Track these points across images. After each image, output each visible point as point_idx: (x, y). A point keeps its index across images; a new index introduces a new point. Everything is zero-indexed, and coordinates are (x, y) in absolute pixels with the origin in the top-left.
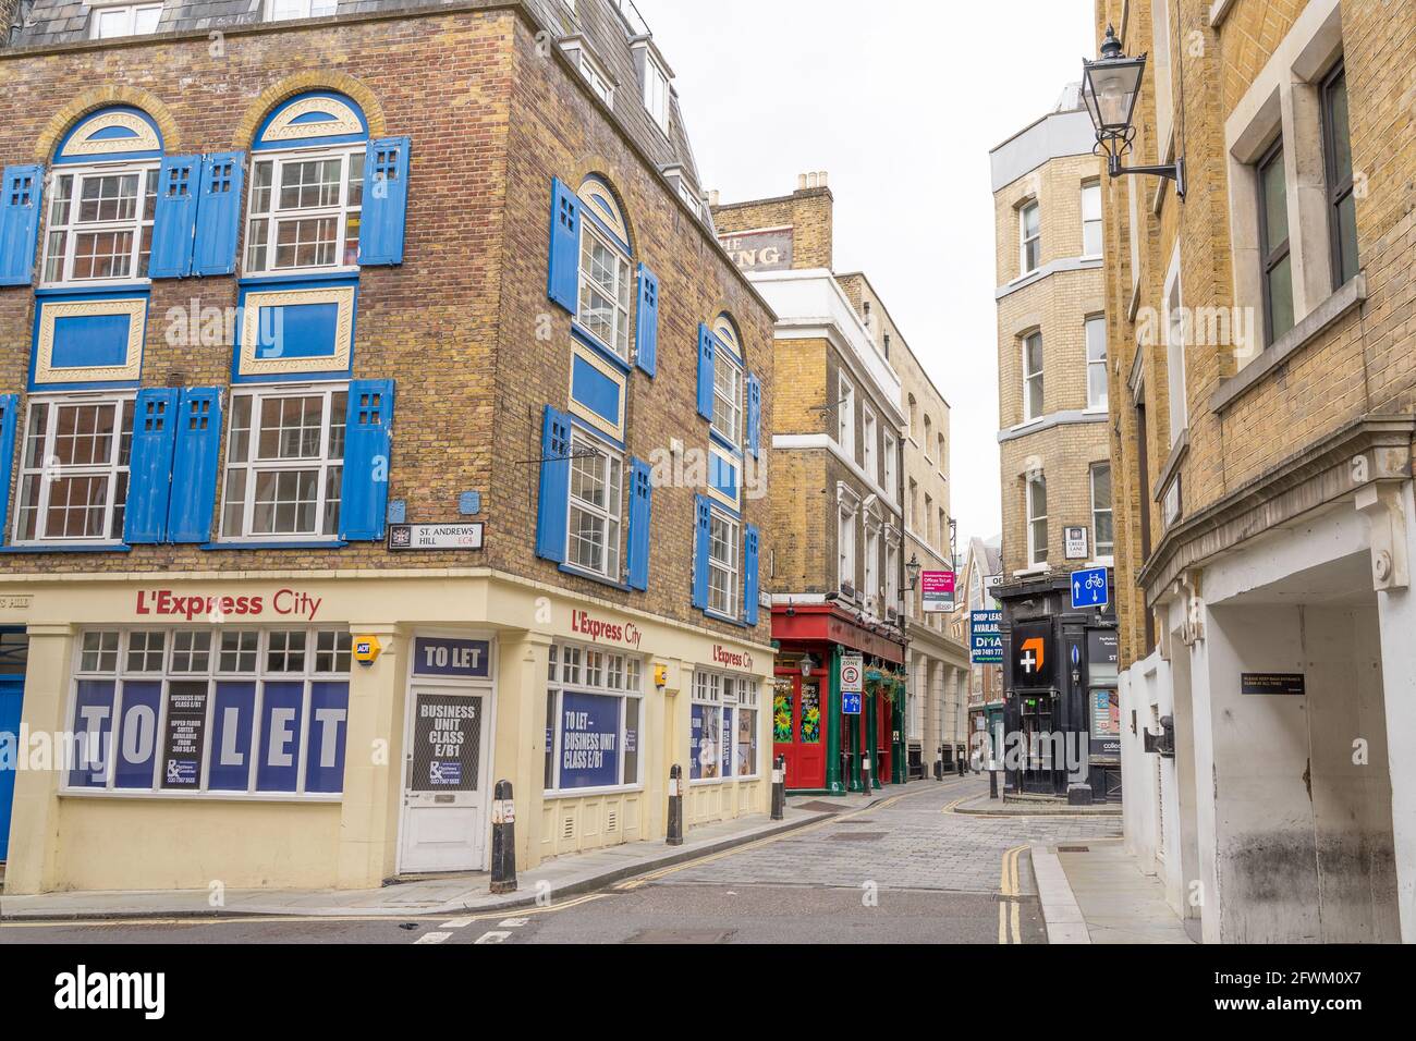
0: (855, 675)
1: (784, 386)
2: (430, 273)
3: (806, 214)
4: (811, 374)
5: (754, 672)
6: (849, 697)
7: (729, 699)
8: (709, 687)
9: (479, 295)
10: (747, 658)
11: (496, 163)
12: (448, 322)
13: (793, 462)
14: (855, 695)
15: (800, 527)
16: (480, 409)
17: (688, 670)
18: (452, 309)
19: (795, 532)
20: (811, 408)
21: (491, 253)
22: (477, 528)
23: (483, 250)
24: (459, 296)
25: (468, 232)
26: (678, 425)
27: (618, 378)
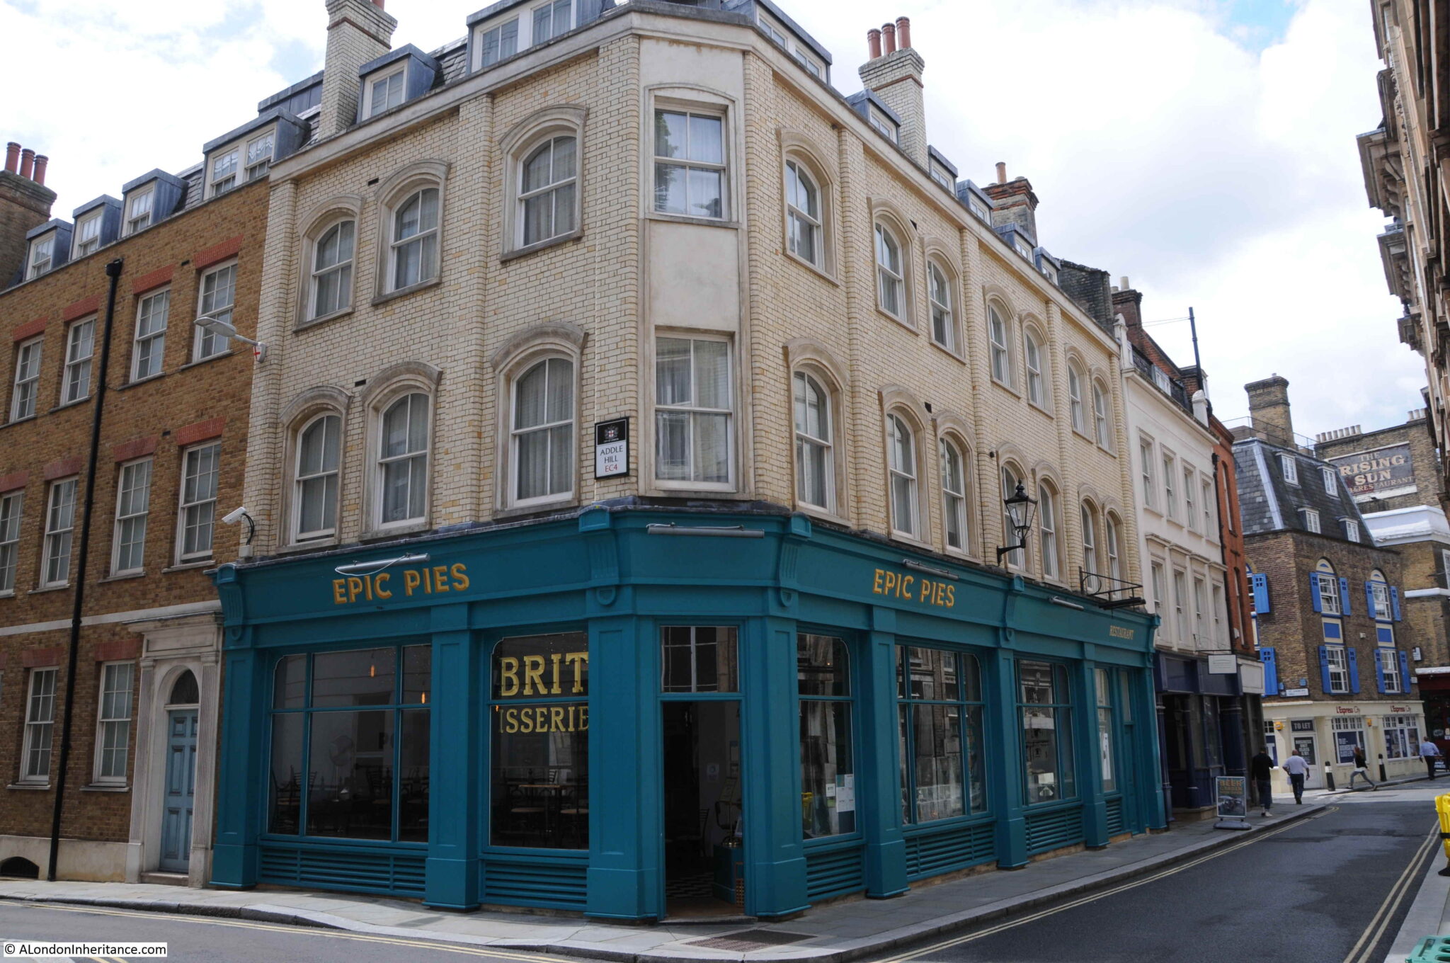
1: (1411, 563)
3: (1416, 435)
4: (1426, 559)
5: (1413, 712)
7: (1402, 725)
8: (1391, 722)
10: (1407, 707)
17: (1381, 718)
19: (1429, 637)
20: (1428, 575)
22: (1306, 690)
26: (1362, 627)
27: (1338, 622)
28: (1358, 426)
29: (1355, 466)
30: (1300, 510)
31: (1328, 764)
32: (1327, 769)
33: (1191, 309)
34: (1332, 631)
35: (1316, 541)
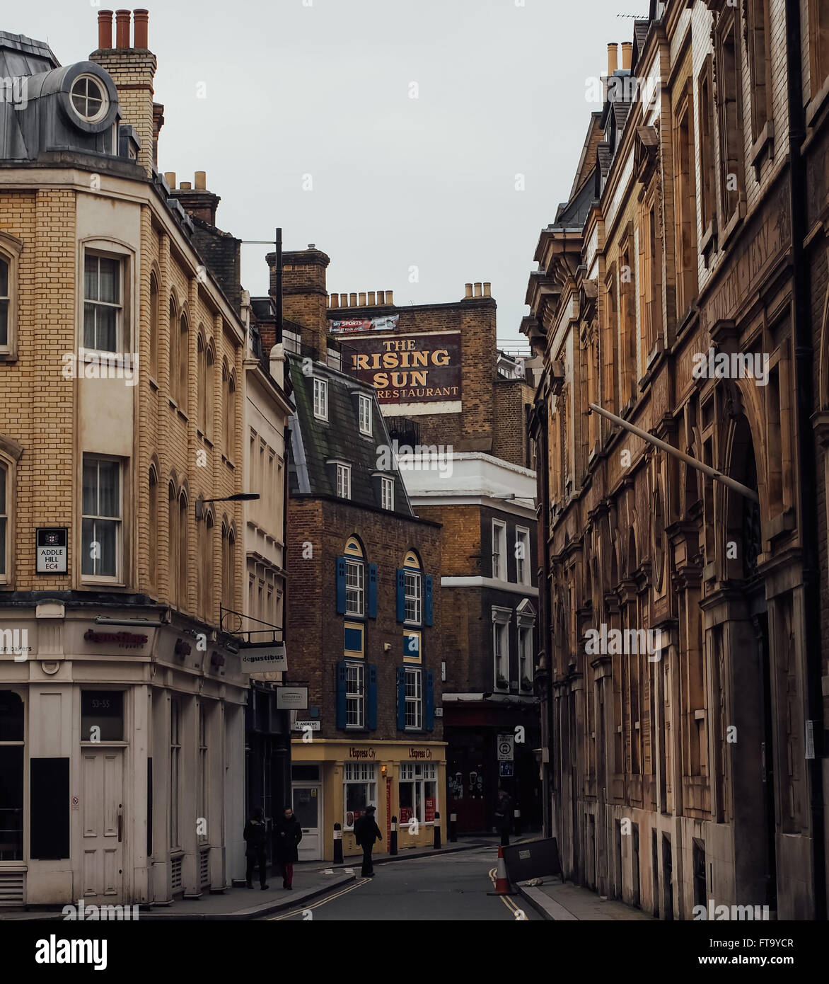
0: (508, 748)
1: (451, 539)
2: (292, 614)
3: (473, 323)
4: (470, 531)
5: (432, 759)
6: (504, 764)
7: (419, 777)
8: (407, 772)
9: (314, 624)
10: (428, 751)
11: (317, 567)
12: (301, 636)
13: (459, 597)
14: (508, 762)
15: (464, 645)
16: (317, 673)
17: (397, 766)
18: (302, 630)
19: (460, 648)
20: (471, 557)
21: (317, 606)
22: (318, 723)
23: (314, 605)
24: (305, 624)
25: (307, 596)
26: (388, 634)
27: (361, 627)
28: (390, 293)
29: (376, 357)
30: (329, 462)
31: (337, 827)
32: (336, 835)
33: (279, 231)
34: (352, 640)
35: (348, 511)
